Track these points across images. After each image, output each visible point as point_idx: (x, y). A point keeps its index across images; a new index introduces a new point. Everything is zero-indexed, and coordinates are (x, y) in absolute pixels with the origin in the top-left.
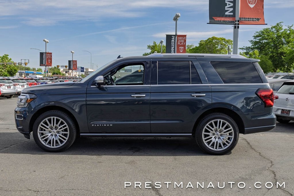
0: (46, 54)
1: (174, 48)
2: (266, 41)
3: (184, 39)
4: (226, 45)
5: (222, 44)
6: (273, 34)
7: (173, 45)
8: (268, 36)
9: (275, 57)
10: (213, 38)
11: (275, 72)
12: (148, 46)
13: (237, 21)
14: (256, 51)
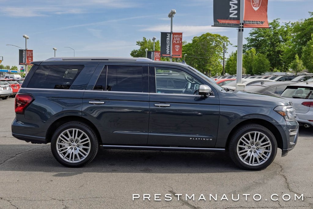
0: (26, 51)
1: (170, 47)
2: (262, 38)
3: (180, 37)
4: (220, 42)
5: (216, 41)
6: (269, 30)
7: (168, 43)
8: (265, 33)
9: (272, 55)
10: (208, 34)
11: (272, 71)
12: (137, 42)
13: (241, 24)
14: (253, 49)
